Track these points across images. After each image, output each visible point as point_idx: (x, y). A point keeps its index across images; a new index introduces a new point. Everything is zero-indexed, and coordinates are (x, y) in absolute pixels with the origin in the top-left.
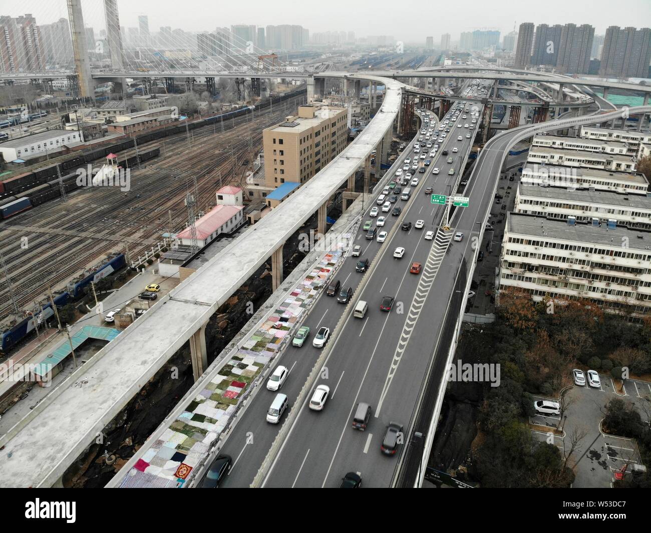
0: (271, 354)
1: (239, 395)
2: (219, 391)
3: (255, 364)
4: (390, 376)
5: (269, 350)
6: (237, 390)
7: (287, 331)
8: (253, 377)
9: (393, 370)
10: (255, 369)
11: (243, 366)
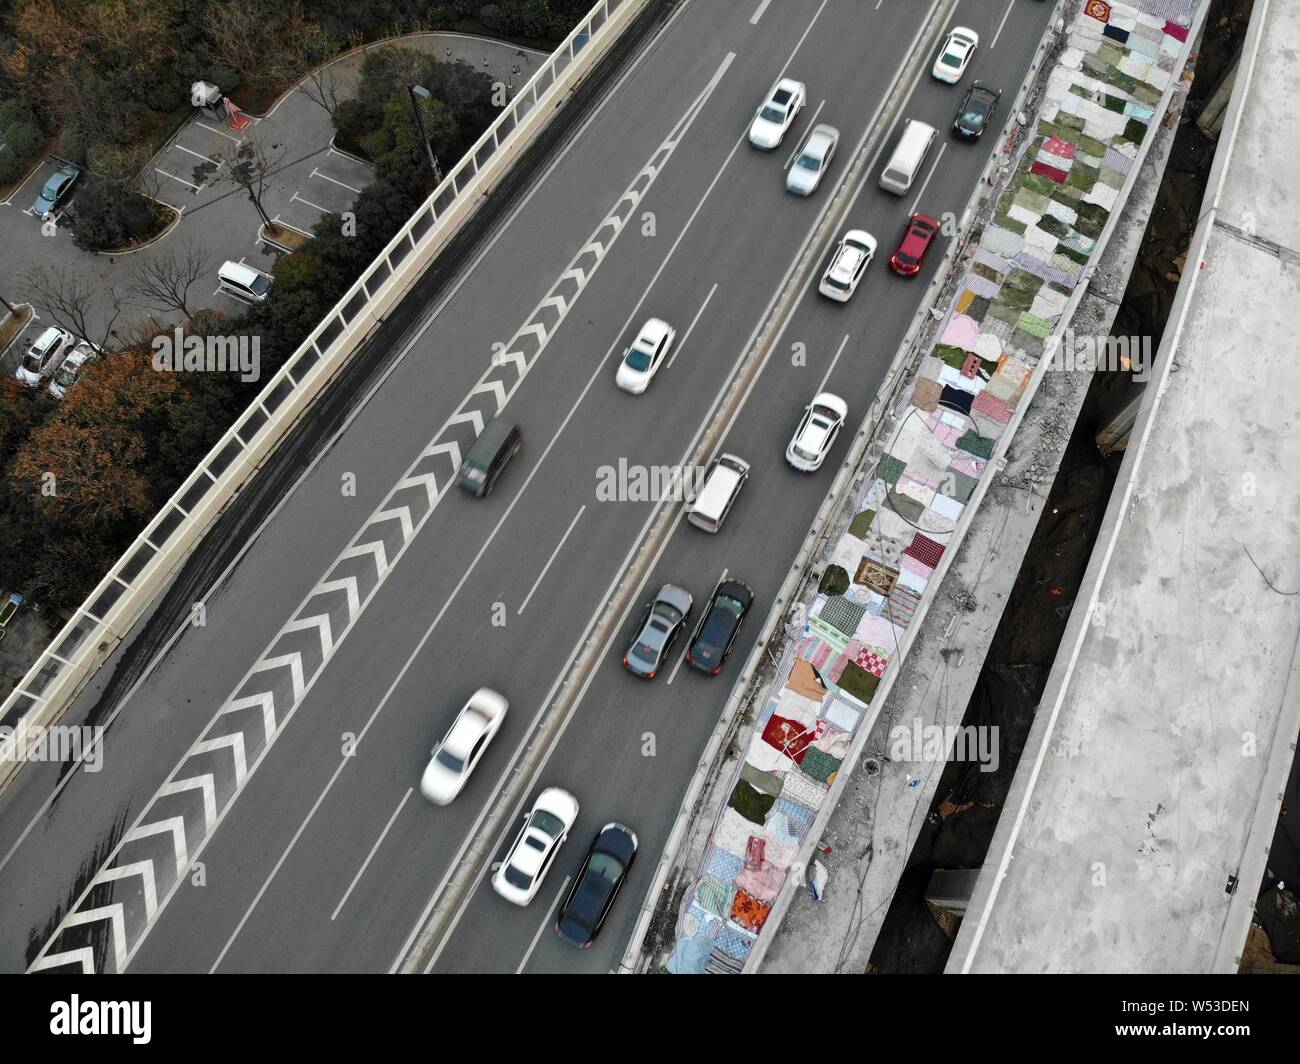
0: (981, 256)
1: (1038, 142)
2: (1091, 161)
3: (1019, 228)
4: (669, 145)
5: (988, 273)
6: (1045, 157)
7: (944, 341)
8: (1018, 189)
9: (656, 164)
10: (1017, 212)
11: (1049, 224)
